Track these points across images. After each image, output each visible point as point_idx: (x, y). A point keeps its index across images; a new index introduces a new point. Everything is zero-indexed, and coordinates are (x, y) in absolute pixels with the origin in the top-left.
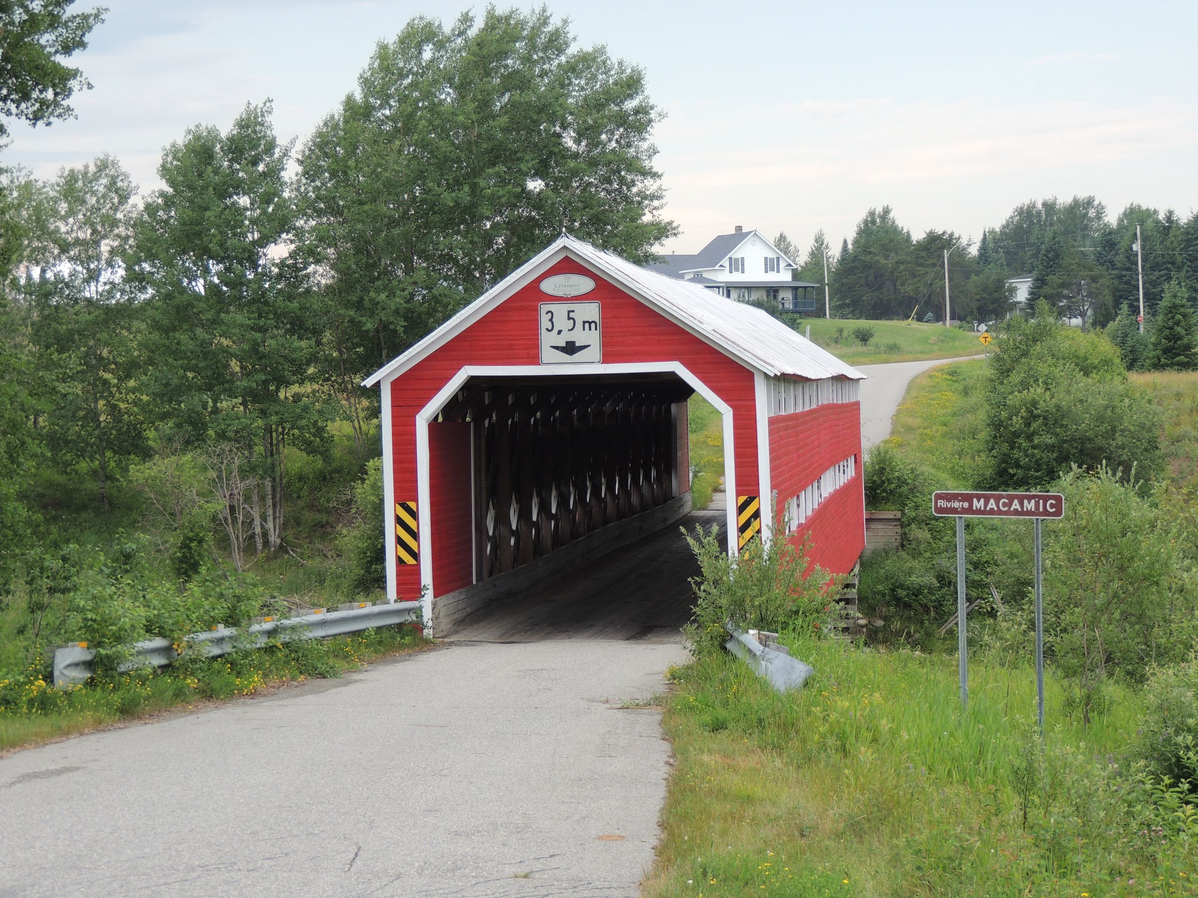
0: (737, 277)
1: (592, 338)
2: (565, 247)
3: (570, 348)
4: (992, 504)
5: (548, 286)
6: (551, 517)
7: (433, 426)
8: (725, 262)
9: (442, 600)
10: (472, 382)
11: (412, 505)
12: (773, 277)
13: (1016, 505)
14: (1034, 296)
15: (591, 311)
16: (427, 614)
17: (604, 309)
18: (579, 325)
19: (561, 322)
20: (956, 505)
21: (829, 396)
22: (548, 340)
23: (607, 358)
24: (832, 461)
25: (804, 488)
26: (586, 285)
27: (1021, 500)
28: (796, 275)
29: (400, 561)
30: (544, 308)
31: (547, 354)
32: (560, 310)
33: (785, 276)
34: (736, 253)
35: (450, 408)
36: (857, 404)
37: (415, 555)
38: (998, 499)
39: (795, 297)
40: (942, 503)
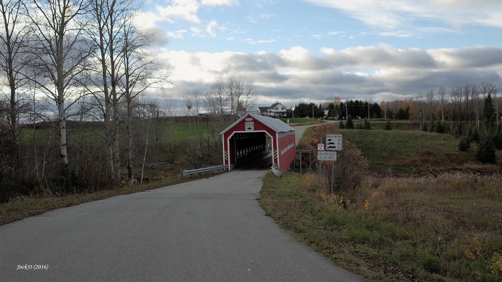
0: (277, 111)
1: (253, 127)
2: (249, 114)
3: (250, 128)
4: (304, 151)
5: (246, 120)
6: (246, 153)
7: (230, 140)
8: (275, 108)
9: (231, 165)
10: (235, 133)
11: (227, 151)
12: (283, 111)
13: (307, 151)
14: (329, 113)
15: (252, 123)
16: (229, 167)
17: (254, 123)
18: (251, 125)
19: (248, 124)
20: (300, 151)
21: (289, 134)
22: (246, 127)
23: (255, 130)
24: (290, 144)
25: (284, 148)
26: (251, 119)
27: (308, 150)
28: (287, 110)
29: (225, 159)
30: (246, 123)
31: (246, 129)
32: (248, 123)
33: (285, 111)
34: (276, 107)
35: (232, 137)
36: (295, 134)
37: (228, 159)
38: (305, 150)
39: (287, 114)
40: (298, 151)
